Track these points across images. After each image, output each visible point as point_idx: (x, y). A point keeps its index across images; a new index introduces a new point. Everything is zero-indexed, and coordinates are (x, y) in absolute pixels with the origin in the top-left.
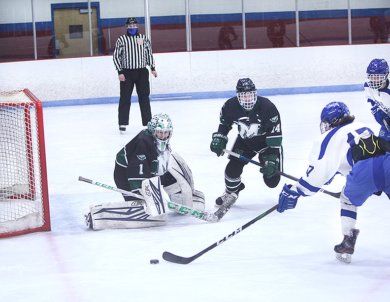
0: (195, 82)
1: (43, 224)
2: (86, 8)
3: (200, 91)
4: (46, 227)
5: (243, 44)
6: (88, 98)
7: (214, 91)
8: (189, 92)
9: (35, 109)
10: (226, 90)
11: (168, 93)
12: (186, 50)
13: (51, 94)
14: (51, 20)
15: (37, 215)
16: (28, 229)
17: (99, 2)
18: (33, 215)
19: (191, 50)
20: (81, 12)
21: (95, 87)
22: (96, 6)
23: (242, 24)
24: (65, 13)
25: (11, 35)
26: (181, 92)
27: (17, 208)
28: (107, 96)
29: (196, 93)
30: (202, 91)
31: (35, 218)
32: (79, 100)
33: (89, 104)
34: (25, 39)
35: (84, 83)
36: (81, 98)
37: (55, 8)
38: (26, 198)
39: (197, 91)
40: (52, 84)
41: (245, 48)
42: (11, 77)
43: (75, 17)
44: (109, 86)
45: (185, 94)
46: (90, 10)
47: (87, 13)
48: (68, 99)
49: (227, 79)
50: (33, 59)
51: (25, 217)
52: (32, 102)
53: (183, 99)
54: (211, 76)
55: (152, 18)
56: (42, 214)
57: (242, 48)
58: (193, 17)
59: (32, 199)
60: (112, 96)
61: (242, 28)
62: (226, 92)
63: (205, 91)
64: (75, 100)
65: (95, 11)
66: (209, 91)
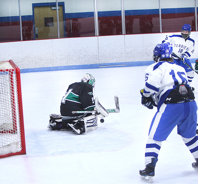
0: (128, 55)
1: (21, 150)
2: (55, 6)
3: (131, 61)
4: (23, 152)
5: (160, 30)
6: (57, 66)
7: (141, 61)
8: (124, 62)
9: (15, 73)
10: (149, 60)
11: (110, 62)
12: (122, 34)
13: (32, 64)
14: (32, 14)
15: (17, 144)
16: (11, 153)
17: (64, 2)
18: (14, 144)
19: (125, 34)
20: (52, 9)
21: (61, 59)
22: (62, 5)
23: (159, 17)
24: (42, 10)
25: (8, 24)
26: (119, 62)
27: (3, 139)
28: (69, 65)
29: (129, 63)
30: (133, 61)
31: (16, 145)
32: (51, 67)
33: (57, 70)
34: (14, 27)
35: (54, 56)
36: (52, 66)
37: (35, 6)
38: (10, 132)
39: (129, 61)
40: (33, 57)
41: (161, 32)
42: (6, 52)
43: (48, 12)
44: (71, 58)
45: (121, 63)
46: (58, 8)
47: (56, 10)
48: (44, 67)
49: (150, 53)
50: (20, 40)
51: (9, 145)
52: (13, 69)
53: (120, 67)
54: (138, 51)
55: (99, 13)
56: (20, 143)
57: (159, 32)
58: (126, 12)
59: (13, 133)
60: (73, 65)
61: (159, 19)
62: (148, 62)
63: (135, 61)
64: (48, 68)
65: (61, 8)
66: (137, 61)
